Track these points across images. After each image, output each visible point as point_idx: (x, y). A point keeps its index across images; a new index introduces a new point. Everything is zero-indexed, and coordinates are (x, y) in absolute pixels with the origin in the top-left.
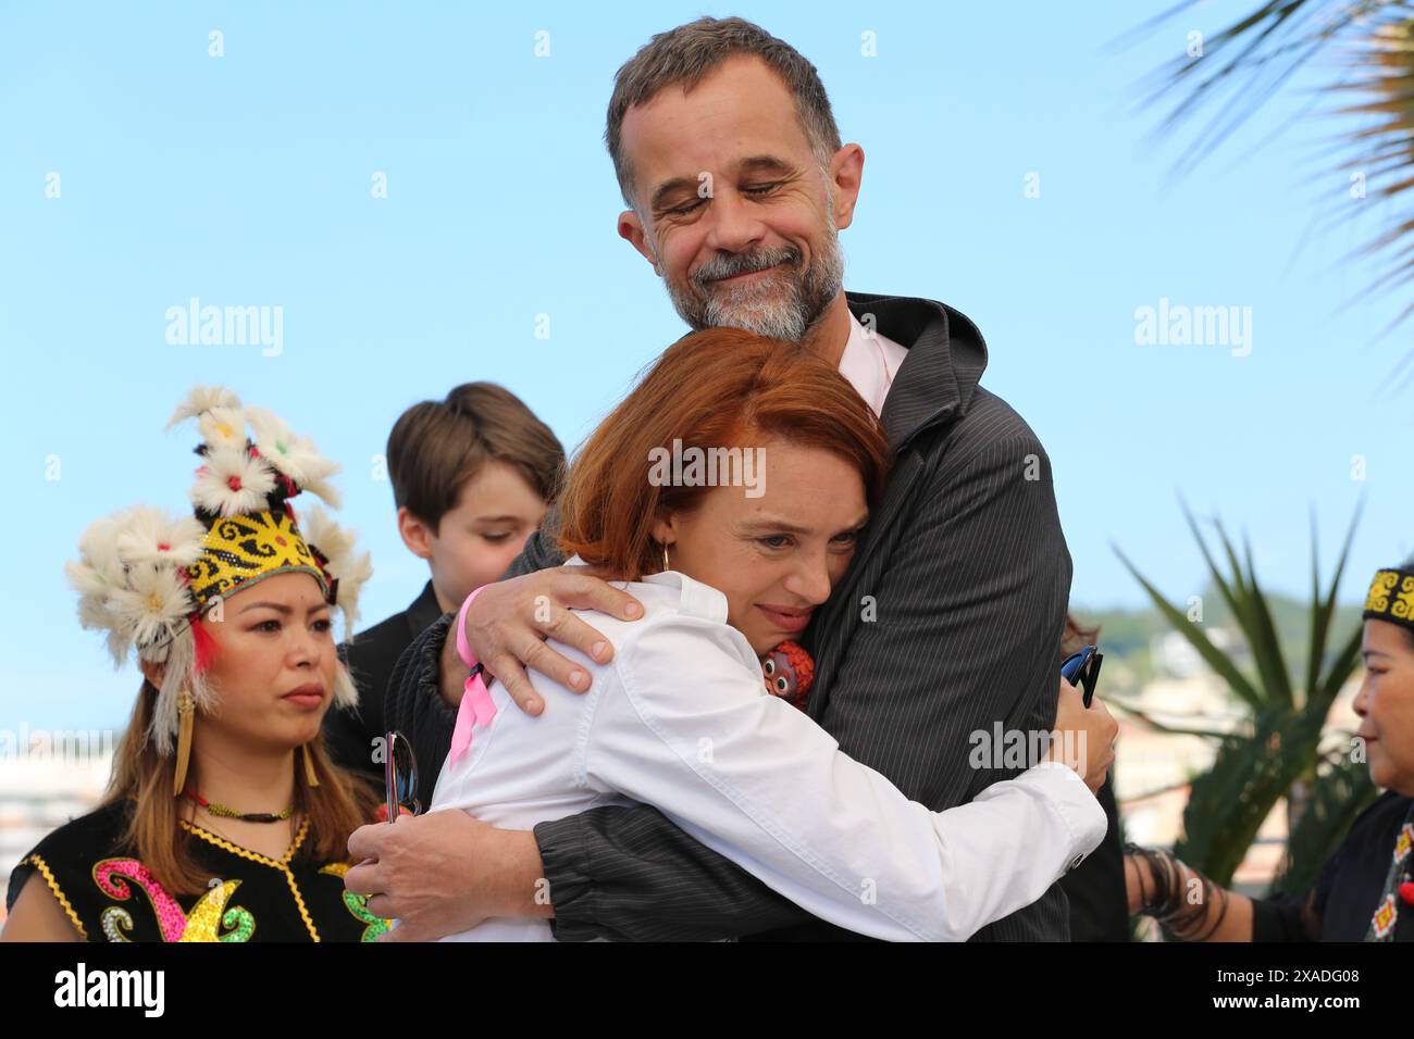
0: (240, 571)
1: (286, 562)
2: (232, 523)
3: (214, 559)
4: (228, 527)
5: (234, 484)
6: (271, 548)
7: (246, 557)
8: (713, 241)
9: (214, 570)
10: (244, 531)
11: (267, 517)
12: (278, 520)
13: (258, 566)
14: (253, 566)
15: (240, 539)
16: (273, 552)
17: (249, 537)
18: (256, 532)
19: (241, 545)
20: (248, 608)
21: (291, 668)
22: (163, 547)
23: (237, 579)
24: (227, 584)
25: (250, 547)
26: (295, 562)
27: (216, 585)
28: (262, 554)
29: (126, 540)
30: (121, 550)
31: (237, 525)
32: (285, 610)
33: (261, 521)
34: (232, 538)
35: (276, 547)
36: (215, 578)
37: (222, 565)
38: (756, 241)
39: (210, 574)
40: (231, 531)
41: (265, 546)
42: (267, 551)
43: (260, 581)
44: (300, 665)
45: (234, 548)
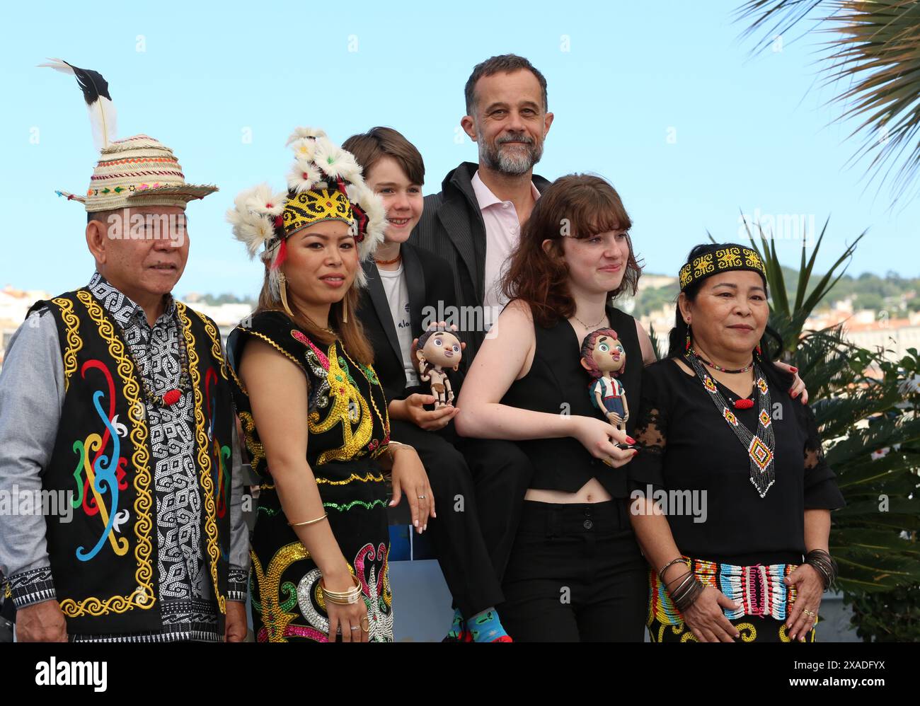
0: (305, 219)
1: (329, 215)
2: (305, 195)
3: (294, 212)
4: (303, 196)
5: (305, 176)
6: (322, 208)
7: (309, 212)
8: (509, 127)
9: (294, 217)
10: (311, 199)
11: (325, 193)
12: (330, 194)
13: (314, 217)
14: (312, 217)
15: (308, 203)
16: (323, 210)
17: (312, 202)
18: (317, 200)
19: (308, 206)
20: (306, 236)
21: (327, 266)
22: (269, 206)
23: (303, 223)
24: (298, 225)
25: (312, 207)
26: (333, 215)
27: (294, 224)
28: (318, 211)
29: (251, 201)
30: (247, 206)
31: (308, 196)
32: (325, 238)
33: (321, 194)
34: (303, 202)
35: (325, 207)
36: (294, 221)
37: (298, 215)
38: (523, 131)
39: (292, 219)
40: (304, 198)
41: (319, 207)
42: (320, 209)
43: (314, 224)
44: (331, 264)
45: (304, 207)
